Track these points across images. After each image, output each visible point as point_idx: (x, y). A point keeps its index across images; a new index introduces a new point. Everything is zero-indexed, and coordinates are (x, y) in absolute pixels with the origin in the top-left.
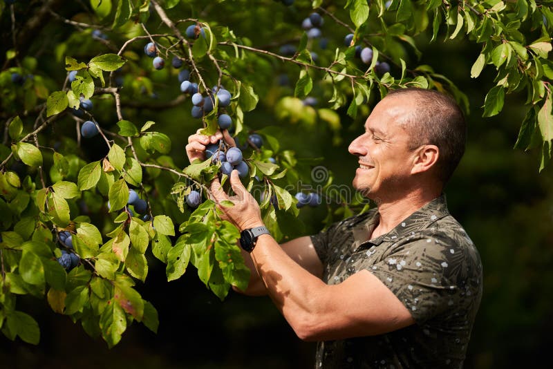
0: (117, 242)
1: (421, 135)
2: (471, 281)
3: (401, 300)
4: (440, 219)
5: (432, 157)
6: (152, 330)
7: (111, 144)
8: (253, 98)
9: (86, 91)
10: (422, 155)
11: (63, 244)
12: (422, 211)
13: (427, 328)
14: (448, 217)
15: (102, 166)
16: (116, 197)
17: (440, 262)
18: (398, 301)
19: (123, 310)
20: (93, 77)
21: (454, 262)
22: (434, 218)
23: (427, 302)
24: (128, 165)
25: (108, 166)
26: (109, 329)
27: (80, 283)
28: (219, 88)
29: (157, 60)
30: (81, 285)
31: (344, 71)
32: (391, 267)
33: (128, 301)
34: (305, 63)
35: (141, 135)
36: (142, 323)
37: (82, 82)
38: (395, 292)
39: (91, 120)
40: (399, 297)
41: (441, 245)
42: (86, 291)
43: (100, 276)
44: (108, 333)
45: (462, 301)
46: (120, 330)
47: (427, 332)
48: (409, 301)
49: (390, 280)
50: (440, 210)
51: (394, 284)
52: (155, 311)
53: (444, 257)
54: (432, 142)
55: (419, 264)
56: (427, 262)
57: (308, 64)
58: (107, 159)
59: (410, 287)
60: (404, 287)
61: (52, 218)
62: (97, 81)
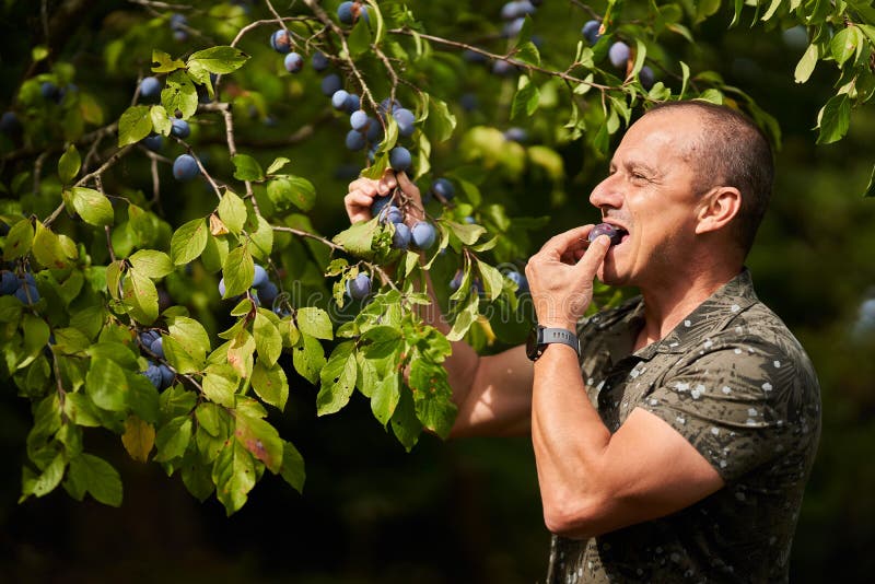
0: (235, 347)
1: (712, 171)
2: (809, 409)
3: (702, 453)
4: (746, 310)
5: (729, 207)
6: (296, 487)
7: (223, 192)
8: (448, 121)
9: (184, 105)
10: (713, 203)
11: (148, 350)
12: (716, 300)
13: (741, 490)
14: (756, 306)
15: (208, 225)
16: (234, 275)
17: (759, 383)
18: (697, 455)
19: (251, 454)
20: (195, 84)
21: (782, 381)
22: (735, 308)
23: (742, 452)
24: (250, 226)
25: (217, 226)
26: (228, 484)
27: (179, 412)
28: (393, 104)
29: (292, 58)
30: (180, 415)
31: (589, 79)
32: (682, 396)
33: (259, 440)
34: (529, 65)
35: (268, 179)
36: (279, 476)
37: (177, 90)
38: (691, 440)
39: (189, 153)
40: (699, 448)
41: (759, 355)
42: (187, 425)
43: (211, 401)
44: (226, 491)
45: (796, 444)
46: (245, 487)
47: (741, 497)
48: (715, 454)
49: (683, 421)
50: (744, 295)
51: (689, 427)
52: (299, 457)
53: (766, 374)
54: (729, 183)
55: (726, 390)
56: (739, 385)
57: (534, 66)
58: (217, 214)
59: (715, 431)
60: (705, 431)
61: (131, 308)
62: (201, 90)
